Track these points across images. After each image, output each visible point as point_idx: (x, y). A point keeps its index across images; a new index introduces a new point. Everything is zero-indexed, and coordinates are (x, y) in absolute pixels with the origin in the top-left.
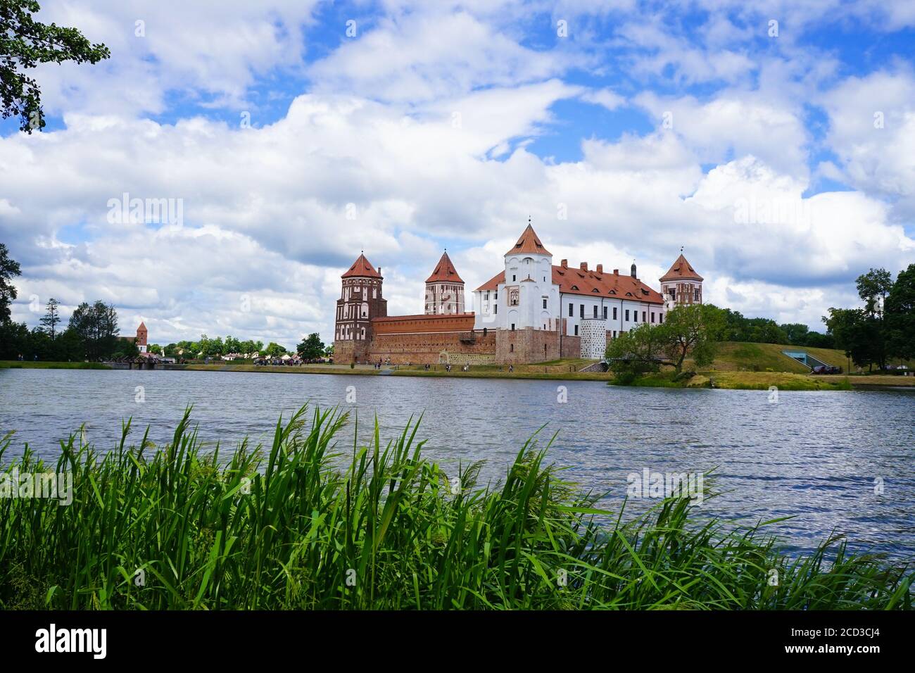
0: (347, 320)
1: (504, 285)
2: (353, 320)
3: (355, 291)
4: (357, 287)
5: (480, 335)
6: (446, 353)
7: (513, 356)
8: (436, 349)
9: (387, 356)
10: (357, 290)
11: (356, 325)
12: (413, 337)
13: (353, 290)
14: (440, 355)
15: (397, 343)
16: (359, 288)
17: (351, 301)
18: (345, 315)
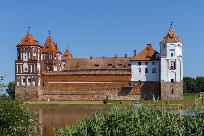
0: (28, 73)
1: (165, 59)
2: (36, 73)
3: (33, 55)
4: (34, 52)
5: (136, 84)
6: (111, 94)
7: (174, 96)
8: (101, 92)
9: (59, 96)
10: (35, 54)
11: (37, 77)
12: (82, 85)
13: (31, 54)
14: (105, 95)
15: (68, 88)
16: (35, 53)
17: (29, 61)
18: (24, 69)
